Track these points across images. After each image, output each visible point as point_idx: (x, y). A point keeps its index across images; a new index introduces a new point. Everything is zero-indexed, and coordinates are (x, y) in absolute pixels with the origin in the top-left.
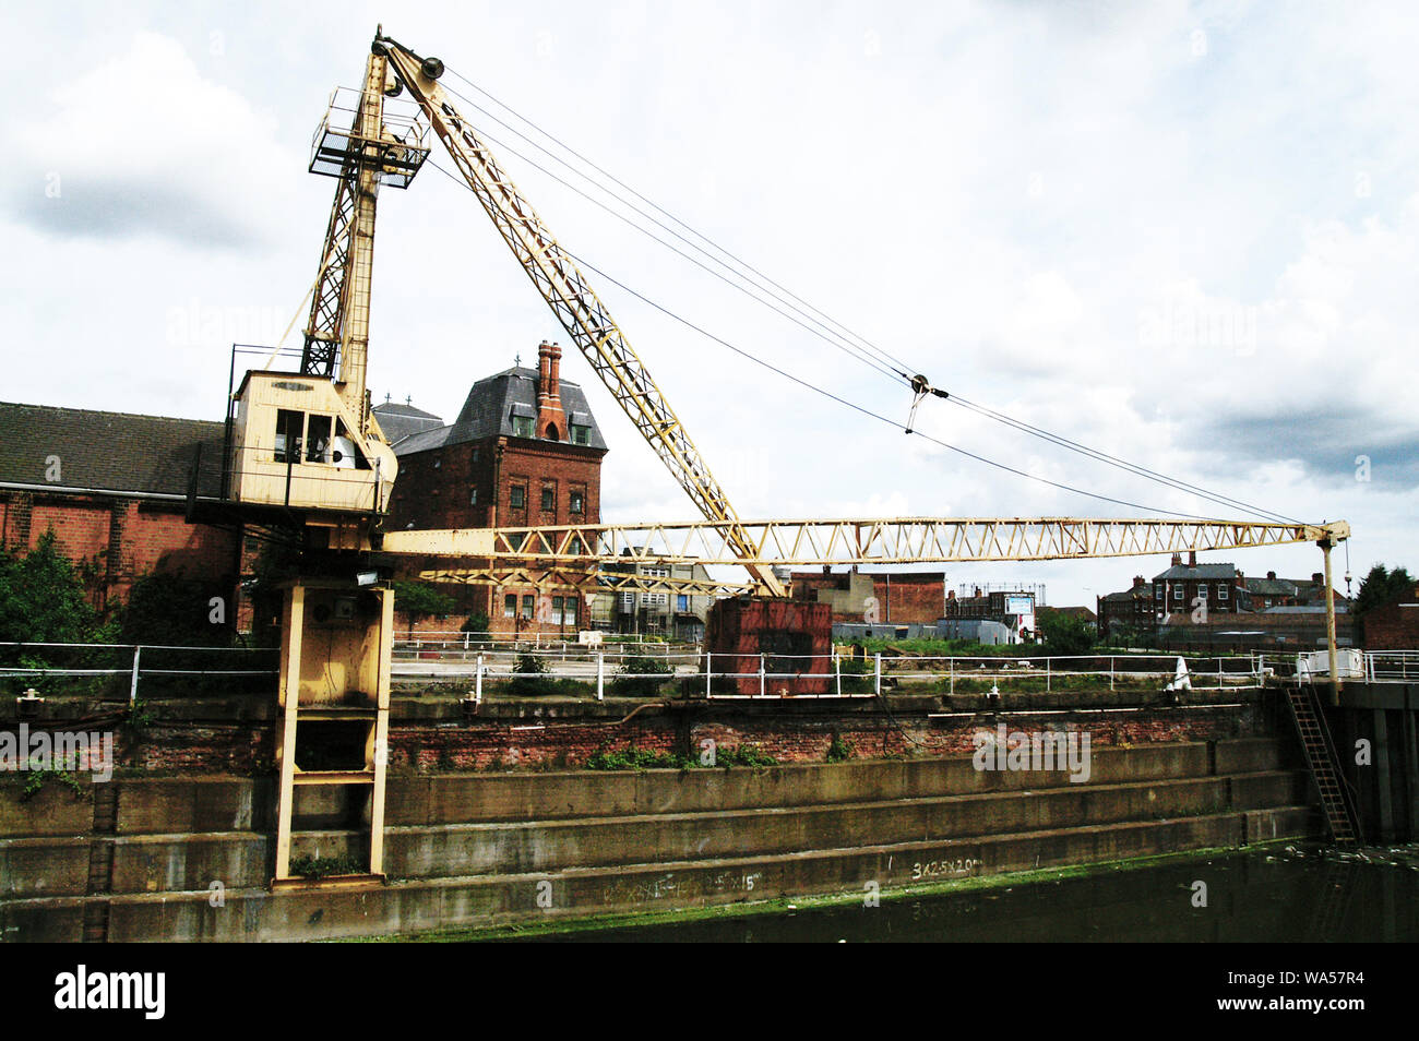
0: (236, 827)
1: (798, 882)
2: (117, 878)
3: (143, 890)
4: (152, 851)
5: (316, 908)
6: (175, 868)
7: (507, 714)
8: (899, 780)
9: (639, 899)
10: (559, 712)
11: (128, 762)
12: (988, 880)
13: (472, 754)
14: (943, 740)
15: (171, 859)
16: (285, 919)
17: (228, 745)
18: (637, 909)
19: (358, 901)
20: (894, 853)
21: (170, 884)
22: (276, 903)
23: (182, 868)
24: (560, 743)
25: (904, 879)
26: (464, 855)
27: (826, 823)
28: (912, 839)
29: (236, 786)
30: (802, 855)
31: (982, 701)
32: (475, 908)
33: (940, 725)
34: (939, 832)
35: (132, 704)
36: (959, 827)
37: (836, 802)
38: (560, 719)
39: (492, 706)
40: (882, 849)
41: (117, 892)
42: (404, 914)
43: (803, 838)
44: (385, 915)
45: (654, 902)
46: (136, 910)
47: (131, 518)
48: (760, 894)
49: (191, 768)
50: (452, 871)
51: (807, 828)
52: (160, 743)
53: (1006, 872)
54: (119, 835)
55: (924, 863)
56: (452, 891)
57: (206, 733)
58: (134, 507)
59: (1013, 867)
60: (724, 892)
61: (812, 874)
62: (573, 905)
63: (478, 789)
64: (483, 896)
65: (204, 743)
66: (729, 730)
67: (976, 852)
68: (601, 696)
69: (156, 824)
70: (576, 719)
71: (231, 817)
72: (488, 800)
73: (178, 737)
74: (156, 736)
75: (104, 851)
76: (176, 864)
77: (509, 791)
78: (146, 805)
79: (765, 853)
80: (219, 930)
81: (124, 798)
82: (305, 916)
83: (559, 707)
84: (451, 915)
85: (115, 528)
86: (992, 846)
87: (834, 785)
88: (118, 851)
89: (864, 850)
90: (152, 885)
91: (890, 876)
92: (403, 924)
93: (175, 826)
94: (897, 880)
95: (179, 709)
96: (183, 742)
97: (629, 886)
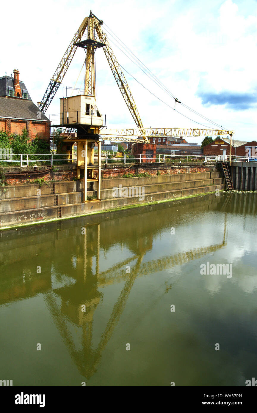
0: (74, 191)
1: (158, 198)
2: (58, 202)
3: (62, 204)
4: (64, 197)
5: (92, 206)
6: (67, 200)
7: (111, 167)
8: (168, 179)
9: (137, 202)
10: (119, 166)
11: (52, 179)
12: (183, 197)
13: (105, 175)
14: (172, 172)
15: (67, 198)
16: (87, 208)
17: (68, 175)
18: (137, 204)
19: (98, 204)
20: (171, 193)
21: (67, 203)
22: (86, 205)
23: (68, 200)
24: (118, 173)
25: (172, 197)
26: (110, 195)
27: (160, 187)
28: (171, 190)
29: (73, 183)
30: (158, 193)
31: (178, 164)
32: (114, 205)
33: (172, 168)
34: (175, 189)
35: (52, 167)
36: (178, 188)
37: (160, 183)
38: (119, 168)
39: (109, 165)
40: (169, 192)
41: (59, 205)
42: (105, 206)
43: (157, 190)
44: (102, 207)
45: (139, 202)
46: (65, 208)
47: (31, 126)
48: (153, 200)
49: (62, 180)
50: (108, 198)
51: (158, 188)
52: (57, 175)
53: (185, 196)
54: (55, 194)
55: (175, 194)
56: (111, 201)
57: (64, 173)
58: (31, 122)
59: (186, 195)
60: (148, 200)
61: (160, 196)
62: (128, 203)
63: (110, 182)
64: (115, 202)
65: (64, 175)
66: (143, 170)
67: (181, 192)
68: (125, 163)
69: (61, 192)
70: (121, 168)
71: (72, 189)
72: (111, 184)
73: (60, 174)
74: (56, 174)
75: (55, 197)
76: (67, 199)
77: (114, 182)
78: (59, 188)
79: (152, 193)
80: (78, 211)
81: (55, 187)
82: (90, 208)
83: (119, 165)
84: (111, 206)
85: (27, 127)
86: (183, 191)
87: (160, 180)
88: (58, 197)
89: (166, 192)
90: (64, 203)
91: (170, 197)
92: (104, 208)
93: (64, 192)
94: (171, 197)
95: (60, 168)
96: (60, 175)
97: (135, 199)
